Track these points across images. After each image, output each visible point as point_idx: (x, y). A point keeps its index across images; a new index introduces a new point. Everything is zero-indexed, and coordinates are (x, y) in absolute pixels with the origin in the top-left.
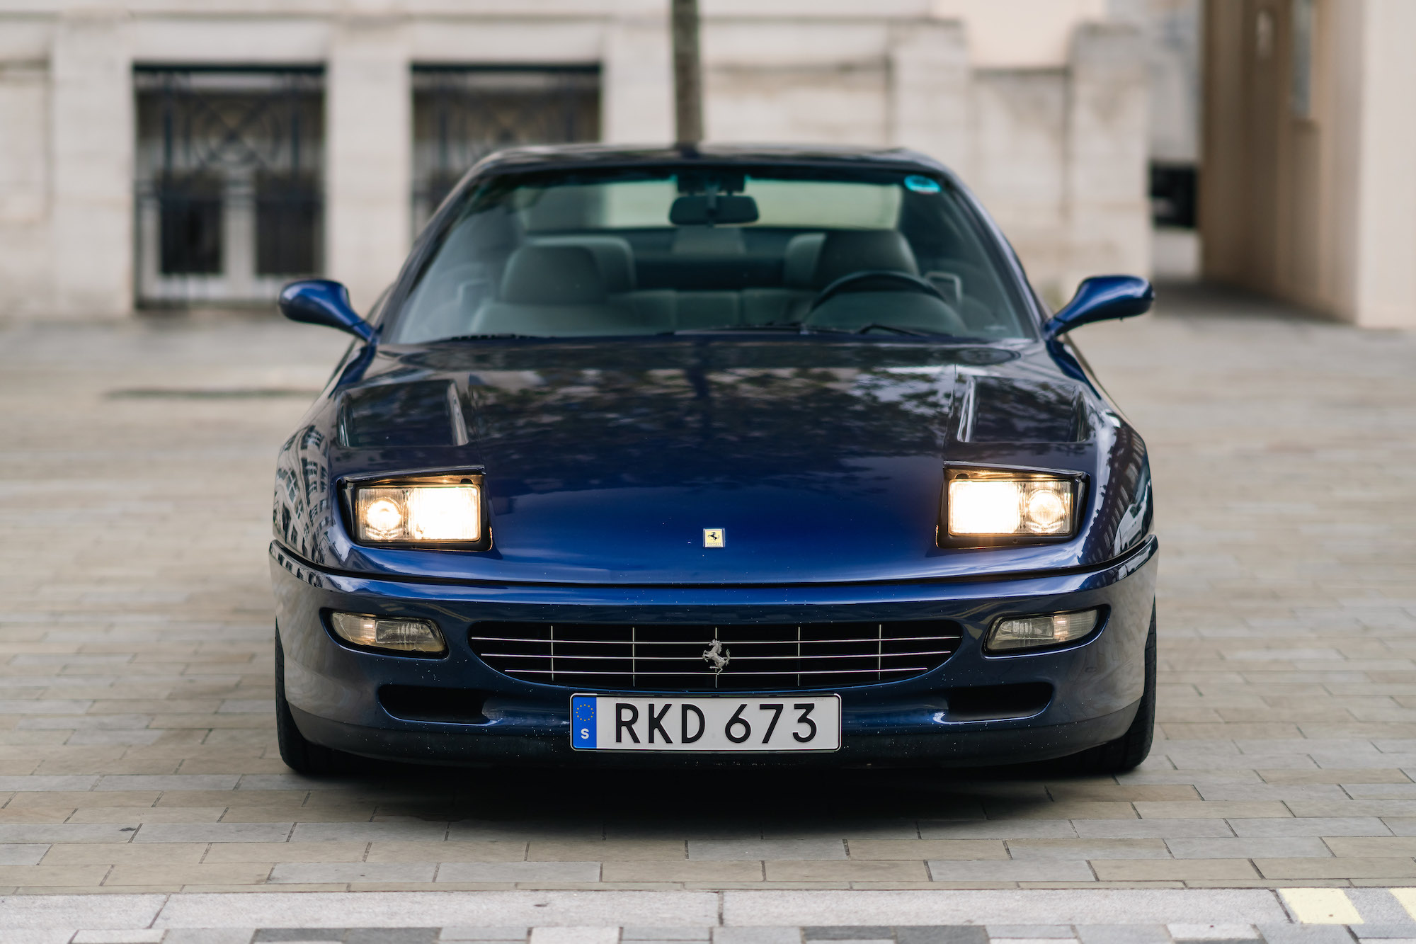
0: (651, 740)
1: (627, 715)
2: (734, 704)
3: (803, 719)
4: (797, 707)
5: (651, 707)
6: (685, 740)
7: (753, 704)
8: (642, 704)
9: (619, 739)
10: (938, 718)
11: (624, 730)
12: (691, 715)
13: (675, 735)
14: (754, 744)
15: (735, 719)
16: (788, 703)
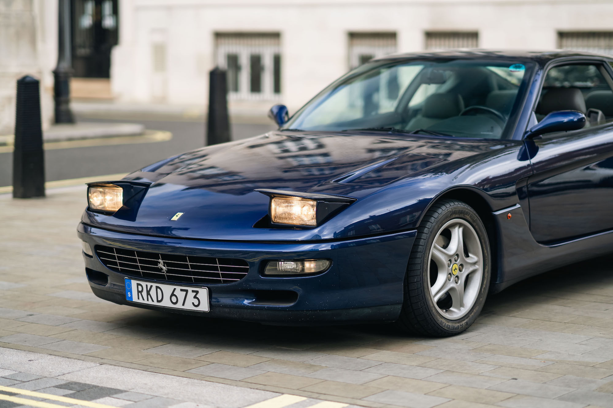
0: (148, 300)
1: (140, 289)
2: (172, 287)
3: (195, 297)
4: (193, 291)
5: (147, 285)
6: (158, 301)
7: (178, 288)
8: (144, 284)
9: (139, 298)
10: (246, 302)
11: (140, 294)
12: (159, 290)
13: (155, 299)
14: (179, 306)
15: (173, 294)
16: (190, 289)
